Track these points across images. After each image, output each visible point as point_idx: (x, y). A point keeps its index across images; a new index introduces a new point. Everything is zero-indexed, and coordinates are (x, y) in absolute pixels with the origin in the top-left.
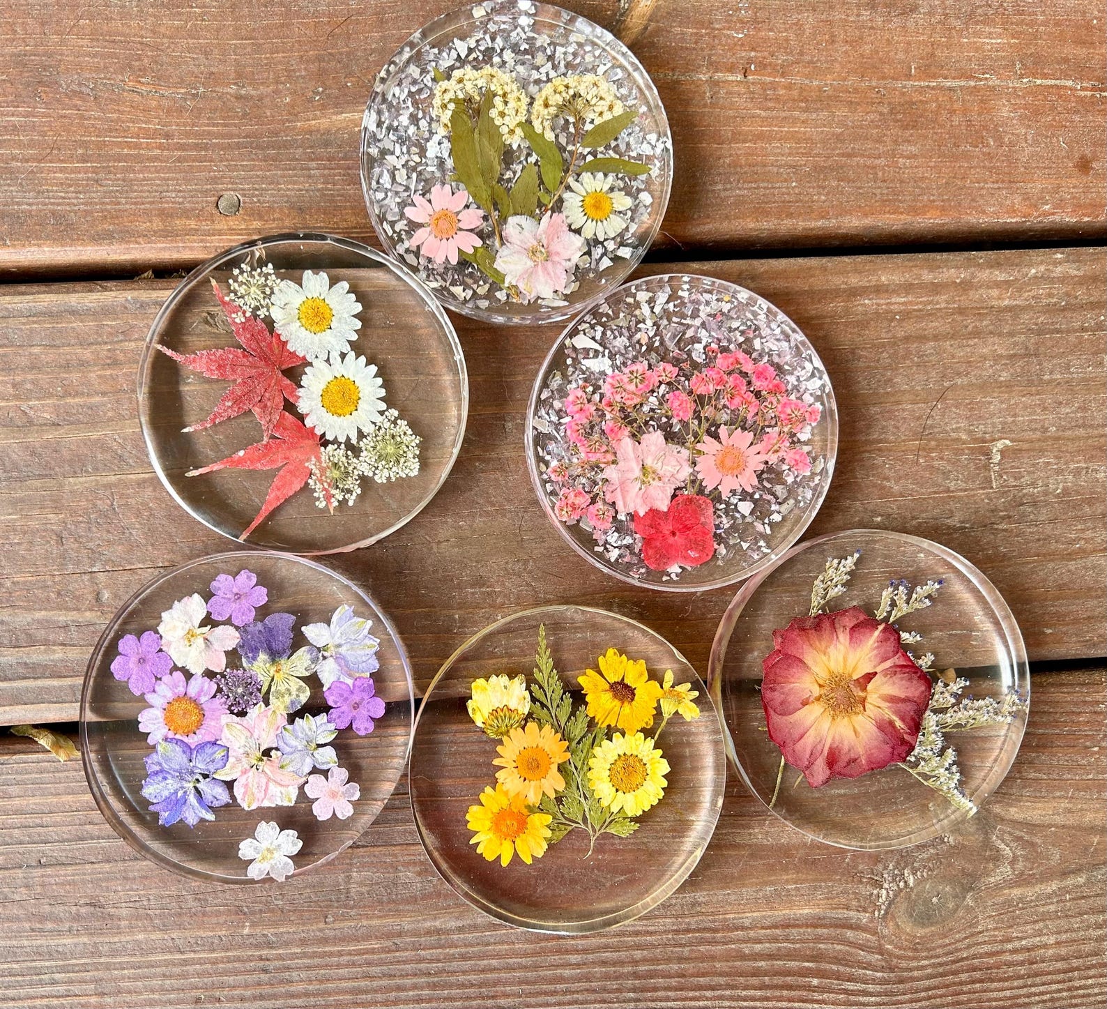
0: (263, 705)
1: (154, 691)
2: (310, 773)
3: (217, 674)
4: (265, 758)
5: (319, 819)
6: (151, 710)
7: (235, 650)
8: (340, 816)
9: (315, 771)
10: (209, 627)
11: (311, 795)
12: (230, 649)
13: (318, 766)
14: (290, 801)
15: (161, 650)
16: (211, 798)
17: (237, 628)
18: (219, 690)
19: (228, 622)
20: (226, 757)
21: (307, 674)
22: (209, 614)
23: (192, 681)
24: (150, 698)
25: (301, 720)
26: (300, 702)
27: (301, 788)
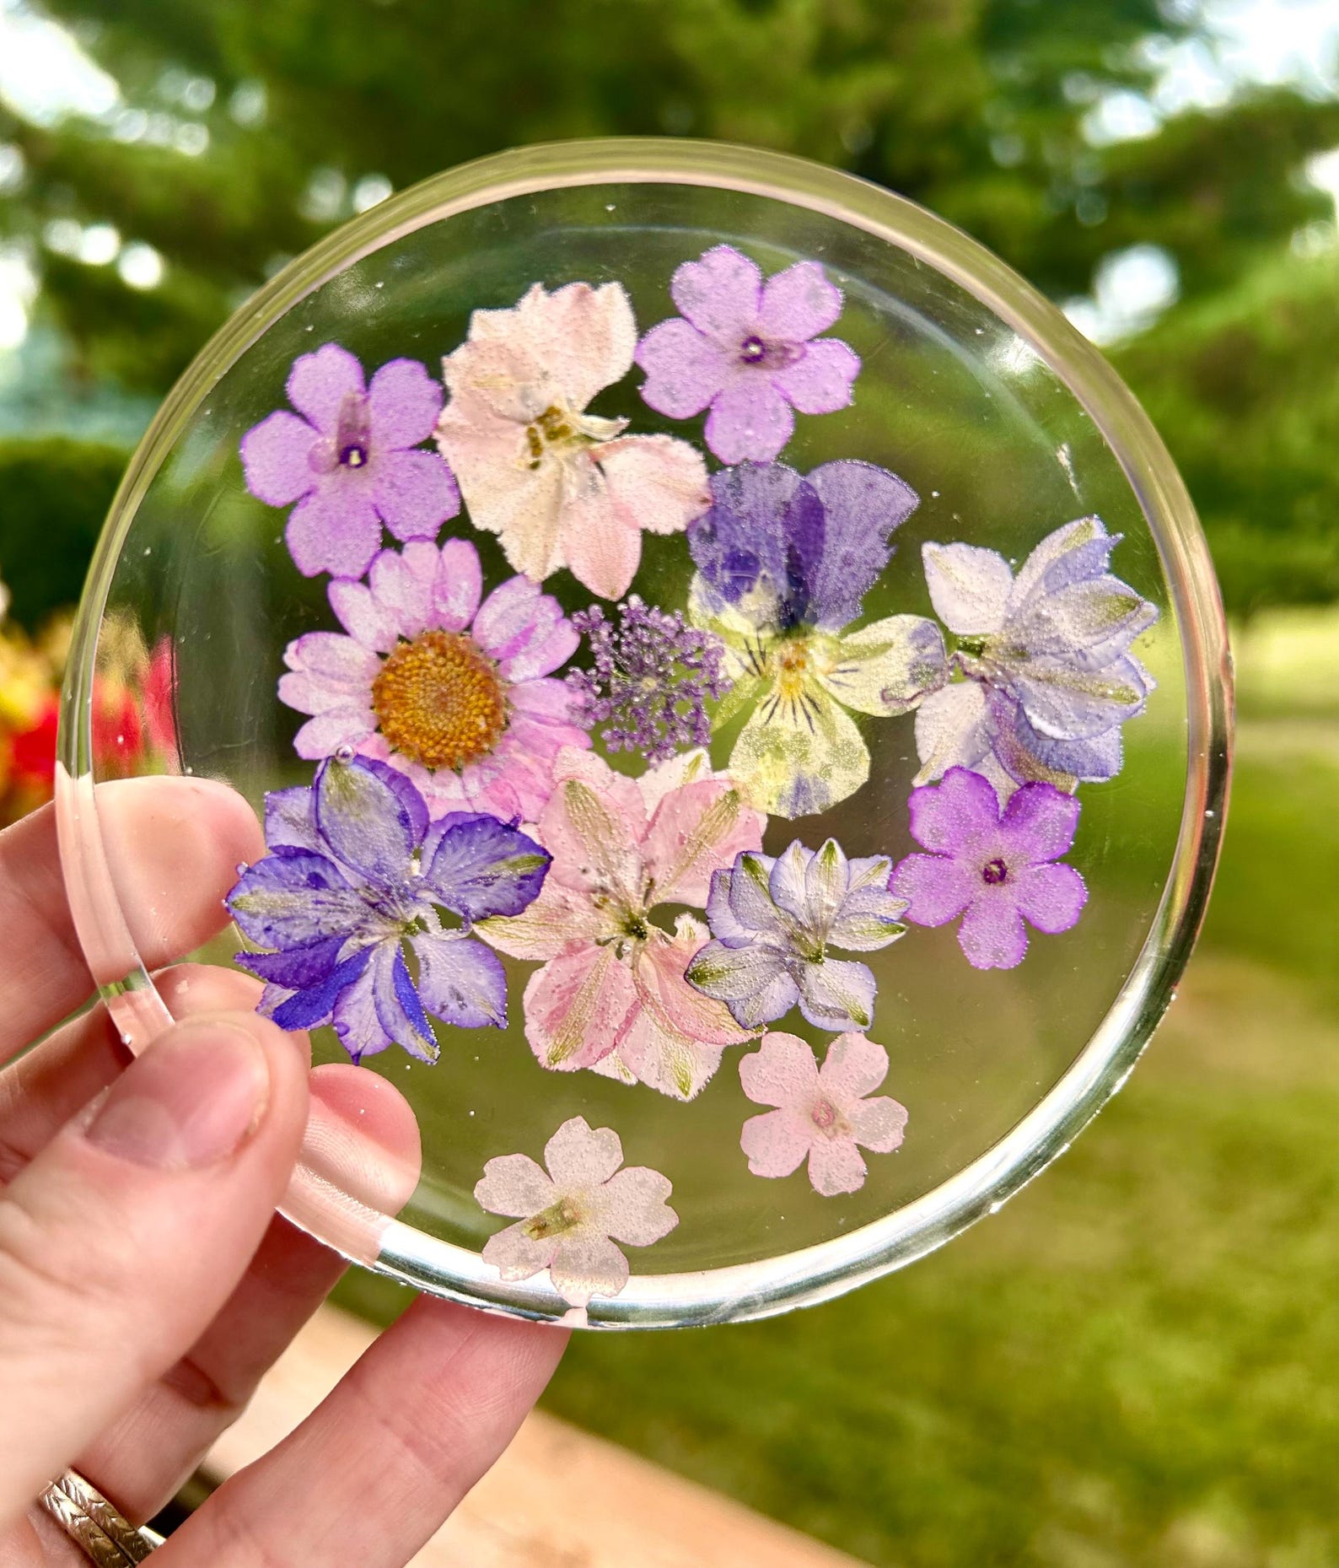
0: (706, 761)
1: (365, 580)
2: (775, 1026)
3: (598, 600)
4: (652, 930)
5: (752, 1167)
6: (334, 639)
7: (680, 539)
8: (818, 1184)
9: (792, 1022)
10: (624, 422)
11: (754, 1090)
12: (665, 530)
13: (806, 1012)
14: (684, 1088)
15: (430, 445)
16: (443, 996)
17: (713, 464)
18: (583, 657)
19: (692, 430)
20: (530, 886)
21: (880, 710)
22: (636, 375)
23: (504, 595)
24: (346, 599)
25: (807, 854)
26: (824, 793)
27: (732, 1056)
